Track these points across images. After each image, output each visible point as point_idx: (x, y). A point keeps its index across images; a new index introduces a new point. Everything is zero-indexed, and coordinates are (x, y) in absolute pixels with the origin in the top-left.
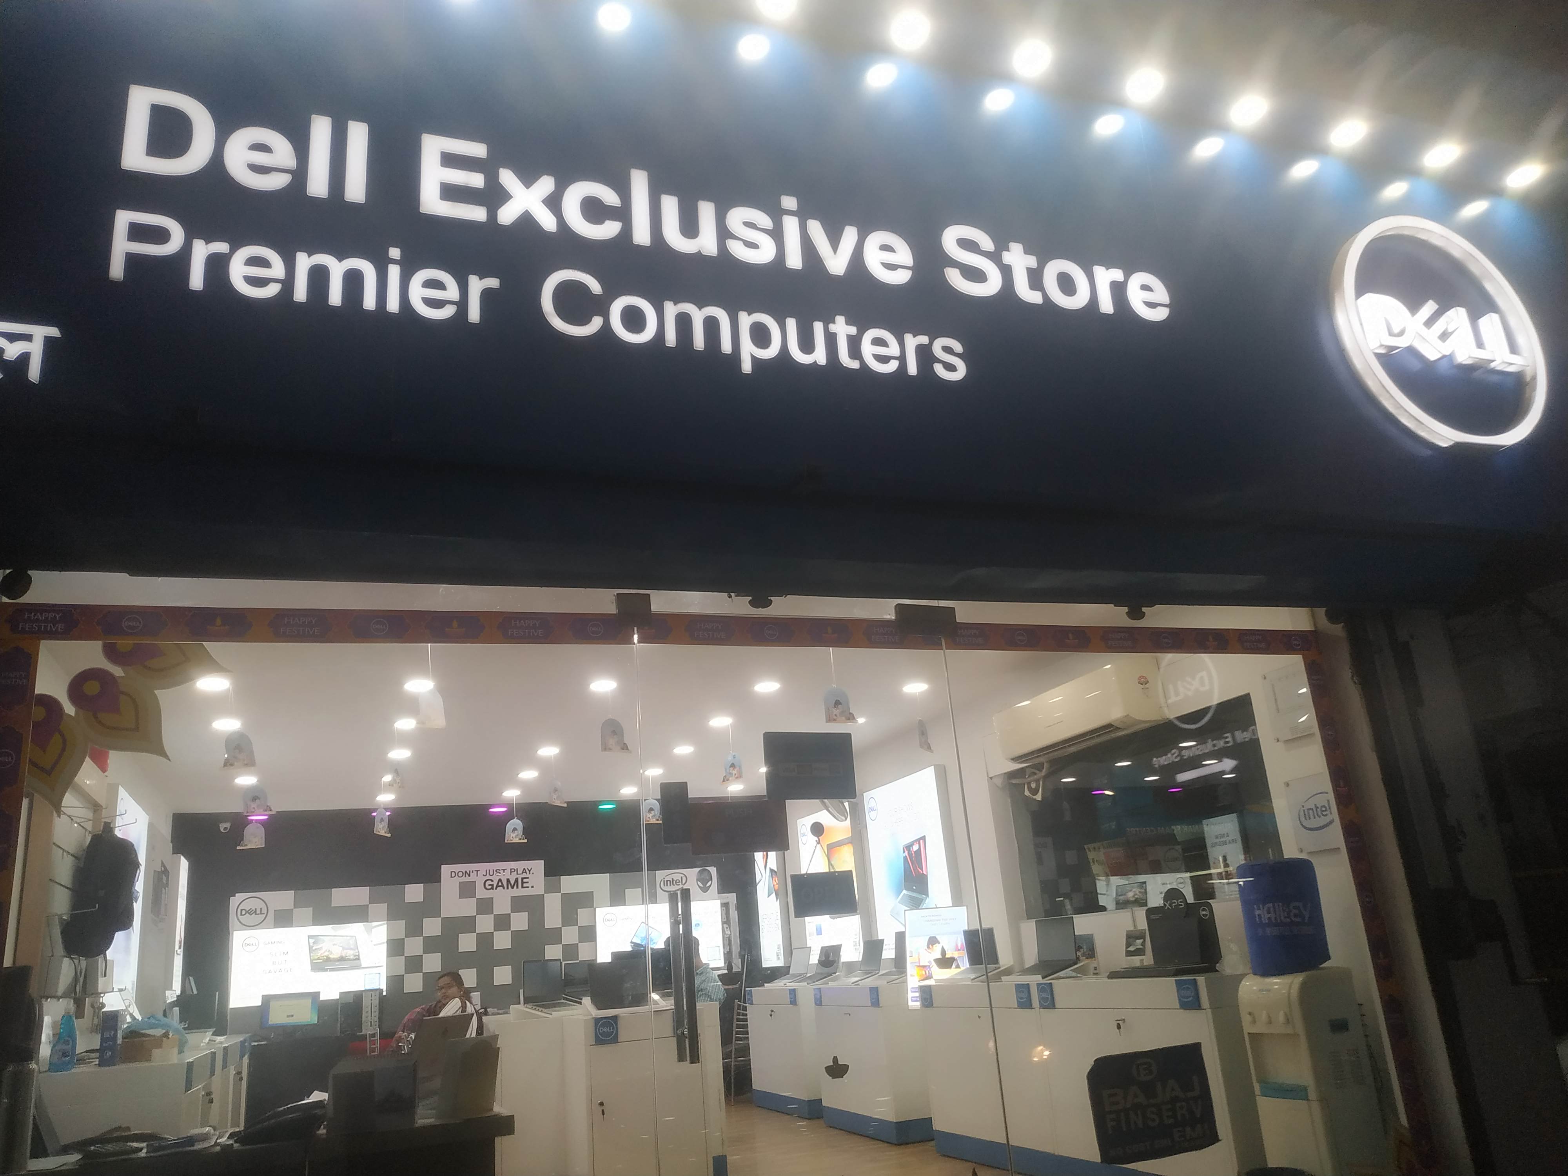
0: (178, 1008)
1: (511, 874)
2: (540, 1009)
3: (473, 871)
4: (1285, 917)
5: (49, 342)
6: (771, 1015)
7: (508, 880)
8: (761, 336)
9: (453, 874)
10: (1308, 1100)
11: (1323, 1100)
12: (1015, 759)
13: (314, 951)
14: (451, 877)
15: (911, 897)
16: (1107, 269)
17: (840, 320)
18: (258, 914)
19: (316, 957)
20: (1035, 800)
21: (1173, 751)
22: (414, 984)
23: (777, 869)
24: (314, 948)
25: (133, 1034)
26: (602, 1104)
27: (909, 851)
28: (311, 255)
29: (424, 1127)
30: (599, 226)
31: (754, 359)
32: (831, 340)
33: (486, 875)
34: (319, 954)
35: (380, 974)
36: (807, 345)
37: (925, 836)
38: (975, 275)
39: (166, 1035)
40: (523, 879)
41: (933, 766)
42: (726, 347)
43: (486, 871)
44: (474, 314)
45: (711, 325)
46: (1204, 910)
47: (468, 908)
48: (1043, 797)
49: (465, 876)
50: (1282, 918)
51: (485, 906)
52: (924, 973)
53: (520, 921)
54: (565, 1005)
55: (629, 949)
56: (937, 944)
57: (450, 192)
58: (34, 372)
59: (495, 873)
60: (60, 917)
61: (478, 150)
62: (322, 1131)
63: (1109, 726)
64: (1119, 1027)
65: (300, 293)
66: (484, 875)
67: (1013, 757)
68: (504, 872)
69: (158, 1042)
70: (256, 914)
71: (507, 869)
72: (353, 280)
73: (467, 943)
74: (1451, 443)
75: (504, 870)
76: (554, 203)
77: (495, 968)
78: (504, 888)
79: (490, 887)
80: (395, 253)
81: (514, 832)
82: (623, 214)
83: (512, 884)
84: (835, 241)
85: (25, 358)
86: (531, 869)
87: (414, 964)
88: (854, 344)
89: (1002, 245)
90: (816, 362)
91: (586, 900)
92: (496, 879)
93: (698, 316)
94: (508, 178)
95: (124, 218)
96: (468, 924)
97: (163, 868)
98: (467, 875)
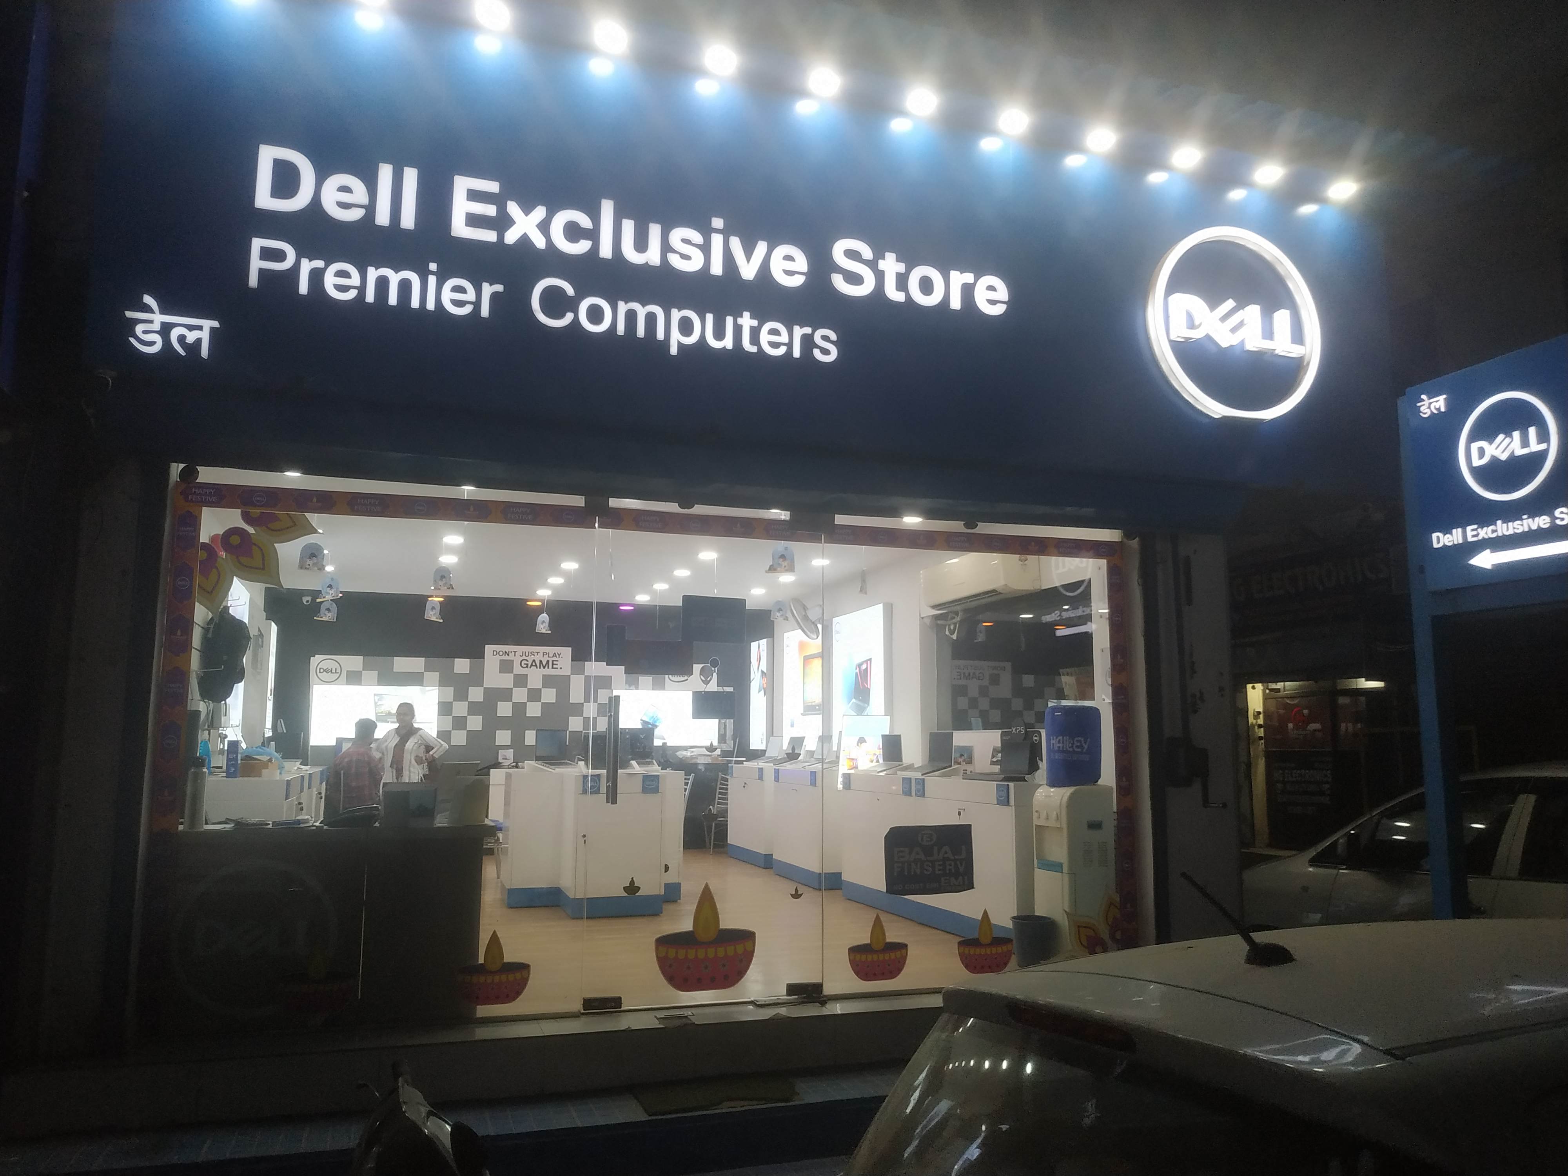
0: (274, 742)
1: (543, 656)
2: (547, 765)
3: (511, 652)
4: (1070, 747)
5: (212, 330)
6: (744, 787)
7: (541, 661)
8: (686, 327)
9: (495, 653)
10: (1062, 872)
11: (1072, 874)
12: (935, 607)
13: (378, 706)
14: (493, 655)
15: (858, 705)
16: (961, 273)
17: (747, 315)
18: (334, 673)
19: (380, 711)
20: (952, 638)
21: (1056, 612)
22: (459, 738)
23: (767, 671)
24: (378, 704)
25: (248, 758)
26: (584, 836)
27: (860, 668)
28: (378, 269)
29: (439, 827)
30: (575, 244)
31: (680, 345)
32: (738, 329)
33: (523, 655)
34: (382, 709)
35: (431, 728)
36: (719, 334)
37: (871, 659)
38: (854, 279)
39: (270, 760)
40: (553, 661)
41: (882, 604)
42: (660, 335)
43: (523, 652)
44: (485, 312)
45: (651, 319)
46: (1036, 736)
47: (506, 681)
48: (957, 637)
49: (505, 655)
50: (1068, 747)
51: (520, 681)
52: (852, 764)
53: (549, 695)
54: (567, 764)
55: (640, 726)
56: (864, 743)
57: (473, 220)
58: (205, 352)
59: (530, 654)
60: (196, 672)
61: (492, 187)
62: (377, 824)
63: (994, 591)
64: (959, 814)
65: (370, 297)
66: (520, 656)
67: (933, 604)
68: (538, 655)
69: (265, 765)
70: (332, 673)
71: (540, 652)
72: (405, 286)
73: (504, 709)
74: (1221, 416)
75: (538, 653)
76: (544, 227)
77: (526, 731)
78: (537, 667)
79: (525, 666)
80: (433, 266)
81: (543, 624)
82: (593, 234)
83: (544, 665)
84: (749, 253)
85: (199, 341)
86: (561, 653)
87: (460, 723)
88: (755, 334)
89: (879, 254)
90: (725, 347)
91: (605, 682)
92: (530, 659)
93: (642, 312)
94: (513, 209)
95: (257, 244)
96: (505, 694)
97: (259, 633)
98: (506, 655)
